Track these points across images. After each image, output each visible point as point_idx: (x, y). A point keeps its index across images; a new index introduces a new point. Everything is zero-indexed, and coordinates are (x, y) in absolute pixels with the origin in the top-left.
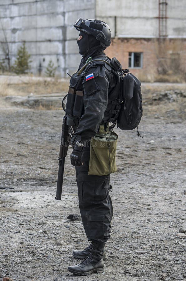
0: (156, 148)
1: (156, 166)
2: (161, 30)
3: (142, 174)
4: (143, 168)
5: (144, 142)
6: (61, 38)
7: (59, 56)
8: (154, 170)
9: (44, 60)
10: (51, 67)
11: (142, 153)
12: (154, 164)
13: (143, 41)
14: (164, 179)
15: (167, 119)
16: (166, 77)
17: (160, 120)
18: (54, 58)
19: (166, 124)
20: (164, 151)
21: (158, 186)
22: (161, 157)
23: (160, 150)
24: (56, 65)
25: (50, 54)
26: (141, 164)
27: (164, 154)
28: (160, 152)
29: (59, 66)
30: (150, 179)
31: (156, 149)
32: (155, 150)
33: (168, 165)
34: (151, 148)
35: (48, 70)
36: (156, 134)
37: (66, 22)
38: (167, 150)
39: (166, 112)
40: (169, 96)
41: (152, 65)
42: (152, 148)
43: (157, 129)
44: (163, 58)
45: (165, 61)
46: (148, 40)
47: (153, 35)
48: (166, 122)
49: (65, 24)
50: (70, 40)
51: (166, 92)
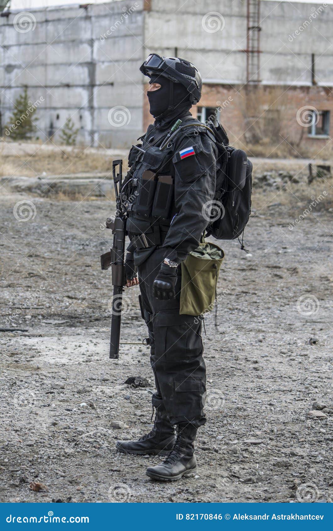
0: (257, 266)
1: (258, 296)
2: (250, 71)
3: (237, 309)
4: (238, 299)
5: (235, 256)
6: (87, 81)
7: (82, 111)
8: (256, 302)
9: (58, 117)
10: (70, 129)
11: (234, 274)
12: (255, 294)
13: (221, 89)
14: (274, 318)
15: (270, 218)
16: (259, 148)
17: (259, 220)
18: (74, 114)
19: (270, 226)
20: (270, 271)
21: (265, 330)
22: (266, 282)
23: (262, 269)
24: (77, 126)
25: (68, 108)
26: (233, 293)
27: (270, 276)
28: (263, 273)
29: (82, 128)
30: (250, 318)
31: (256, 268)
32: (255, 270)
33: (278, 295)
34: (247, 267)
35: (65, 134)
36: (254, 243)
37: (95, 56)
38: (275, 269)
39: (269, 207)
40: (269, 180)
41: (236, 128)
42: (250, 266)
43: (256, 235)
44: (253, 117)
45: (257, 122)
46: (229, 87)
47: (238, 79)
48: (270, 223)
49: (92, 59)
50: (100, 85)
51: (265, 173)
